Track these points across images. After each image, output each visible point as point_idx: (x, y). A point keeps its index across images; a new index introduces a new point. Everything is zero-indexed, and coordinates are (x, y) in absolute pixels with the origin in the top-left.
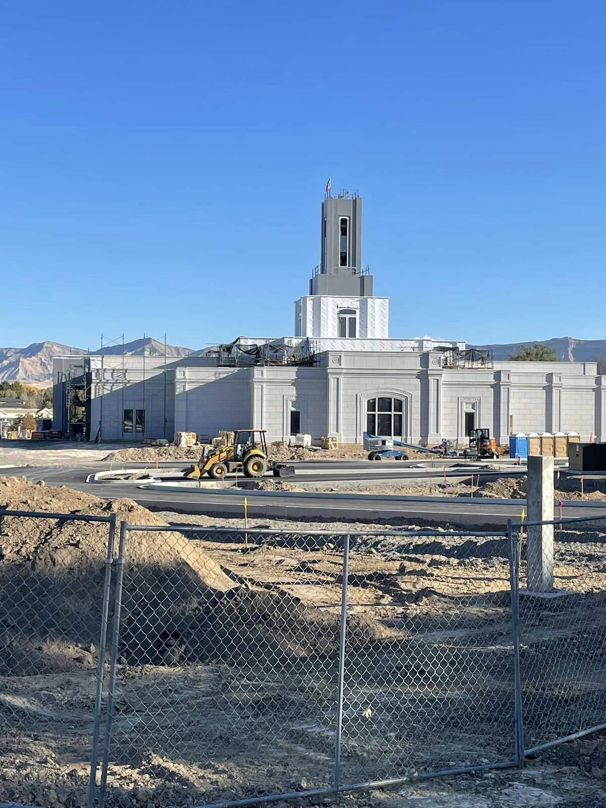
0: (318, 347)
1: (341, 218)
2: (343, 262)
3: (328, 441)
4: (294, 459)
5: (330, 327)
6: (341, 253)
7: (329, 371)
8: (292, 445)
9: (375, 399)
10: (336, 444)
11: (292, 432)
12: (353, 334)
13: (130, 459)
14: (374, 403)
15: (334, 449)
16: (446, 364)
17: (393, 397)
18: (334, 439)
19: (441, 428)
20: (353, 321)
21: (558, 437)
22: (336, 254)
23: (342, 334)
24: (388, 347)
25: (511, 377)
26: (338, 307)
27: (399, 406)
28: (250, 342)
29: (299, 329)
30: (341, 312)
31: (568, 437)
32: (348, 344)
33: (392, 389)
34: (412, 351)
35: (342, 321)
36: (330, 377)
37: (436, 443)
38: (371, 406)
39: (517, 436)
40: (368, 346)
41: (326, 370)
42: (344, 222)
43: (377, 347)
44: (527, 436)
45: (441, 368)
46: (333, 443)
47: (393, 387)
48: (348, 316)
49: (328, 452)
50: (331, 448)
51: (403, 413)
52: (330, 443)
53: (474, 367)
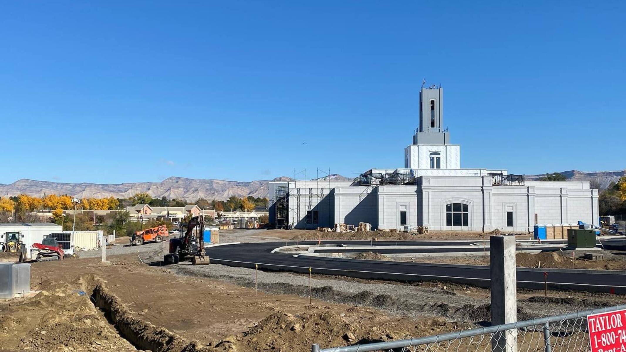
0: (417, 175)
1: (431, 100)
2: (433, 125)
3: (423, 229)
4: (401, 239)
5: (426, 162)
6: (431, 120)
7: (423, 188)
8: (401, 231)
9: (451, 204)
10: (427, 231)
11: (401, 224)
12: (438, 167)
13: (306, 239)
14: (451, 206)
15: (426, 233)
16: (495, 183)
17: (462, 203)
18: (427, 228)
19: (492, 222)
20: (438, 159)
21: (565, 227)
22: (428, 121)
23: (433, 167)
24: (459, 173)
25: (535, 191)
26: (429, 151)
27: (466, 208)
28: (378, 172)
29: (407, 164)
30: (431, 154)
31: (571, 226)
32: (435, 172)
33: (461, 198)
34: (474, 175)
35: (432, 160)
36: (423, 191)
37: (489, 230)
38: (448, 208)
39: (538, 226)
40: (447, 173)
41: (421, 187)
42: (432, 102)
43: (453, 174)
44: (545, 226)
45: (491, 186)
46: (426, 230)
47: (462, 197)
48: (435, 156)
49: (423, 235)
50: (425, 232)
51: (469, 213)
52: (424, 230)
53: (512, 185)
